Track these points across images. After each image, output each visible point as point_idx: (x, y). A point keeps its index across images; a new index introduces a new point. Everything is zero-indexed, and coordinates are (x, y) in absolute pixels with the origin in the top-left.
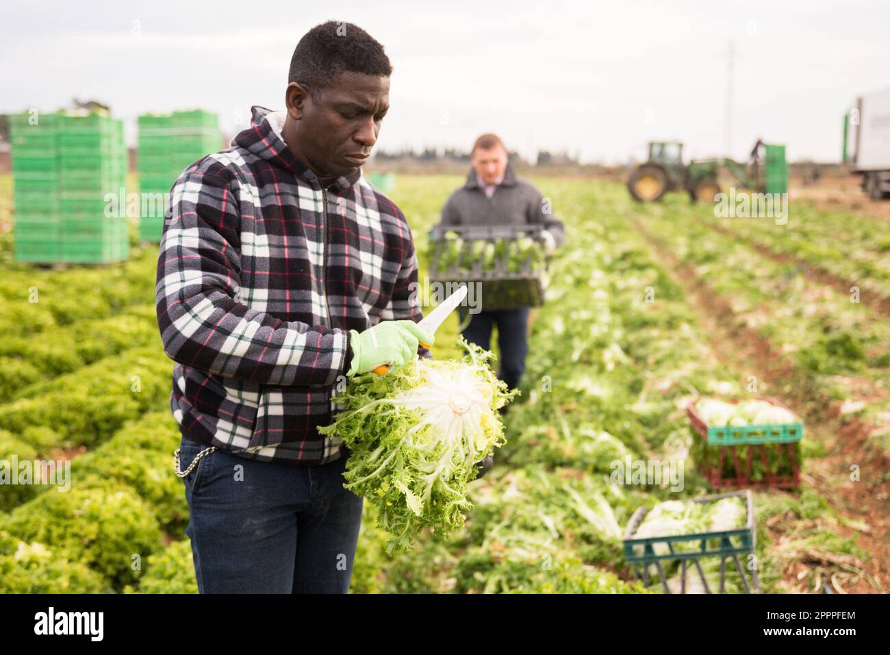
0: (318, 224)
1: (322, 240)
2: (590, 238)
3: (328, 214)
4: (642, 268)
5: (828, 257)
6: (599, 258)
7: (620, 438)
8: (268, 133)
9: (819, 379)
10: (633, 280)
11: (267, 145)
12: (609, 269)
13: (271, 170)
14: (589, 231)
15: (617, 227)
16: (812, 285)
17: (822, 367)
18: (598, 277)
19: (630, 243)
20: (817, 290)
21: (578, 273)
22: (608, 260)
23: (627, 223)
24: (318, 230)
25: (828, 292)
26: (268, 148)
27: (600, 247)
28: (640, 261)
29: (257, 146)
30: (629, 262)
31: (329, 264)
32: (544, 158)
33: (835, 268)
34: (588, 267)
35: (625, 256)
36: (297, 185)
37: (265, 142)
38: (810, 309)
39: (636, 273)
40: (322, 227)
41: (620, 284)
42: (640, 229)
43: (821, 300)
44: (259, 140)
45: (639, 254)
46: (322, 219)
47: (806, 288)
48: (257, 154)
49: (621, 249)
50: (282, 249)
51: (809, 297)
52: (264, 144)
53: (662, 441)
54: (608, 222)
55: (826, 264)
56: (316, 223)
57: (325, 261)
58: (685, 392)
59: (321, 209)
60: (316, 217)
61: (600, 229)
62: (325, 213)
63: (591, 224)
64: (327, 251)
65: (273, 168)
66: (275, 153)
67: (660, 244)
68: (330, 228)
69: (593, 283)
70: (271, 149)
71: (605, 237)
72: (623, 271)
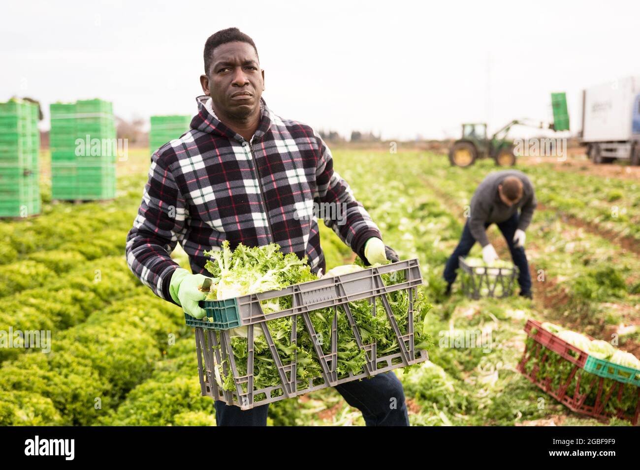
0: (251, 167)
1: (256, 177)
2: (395, 193)
3: (256, 160)
4: (437, 215)
5: (574, 206)
6: (404, 208)
7: (440, 364)
8: (207, 116)
9: (593, 305)
10: (432, 225)
11: (208, 123)
12: (412, 217)
13: (213, 140)
14: (393, 188)
15: (414, 185)
16: (567, 227)
17: (594, 295)
18: (405, 223)
19: (425, 197)
20: (572, 231)
21: (389, 220)
22: (410, 210)
23: (420, 181)
24: (252, 171)
25: (581, 232)
26: (209, 125)
27: (403, 200)
28: (435, 210)
29: (202, 126)
30: (425, 211)
31: (265, 190)
32: (356, 136)
33: (581, 215)
34: (396, 214)
35: (423, 207)
36: (231, 146)
37: (206, 122)
38: (570, 247)
39: (433, 220)
40: (254, 169)
41: (422, 228)
42: (430, 186)
43: (577, 239)
44: (203, 121)
45: (434, 205)
46: (253, 164)
47: (564, 230)
48: (203, 131)
49: (419, 201)
50: (227, 191)
51: (567, 236)
52: (206, 124)
53: (476, 365)
54: (407, 181)
55: (573, 211)
56: (250, 167)
57: (262, 189)
58: (488, 320)
59: (251, 157)
60: (249, 163)
61: (402, 187)
62: (254, 160)
63: (395, 183)
64: (261, 183)
65: (214, 138)
66: (214, 128)
67: (447, 197)
68: (259, 168)
69: (401, 228)
70: (211, 126)
71: (405, 192)
72: (423, 218)
